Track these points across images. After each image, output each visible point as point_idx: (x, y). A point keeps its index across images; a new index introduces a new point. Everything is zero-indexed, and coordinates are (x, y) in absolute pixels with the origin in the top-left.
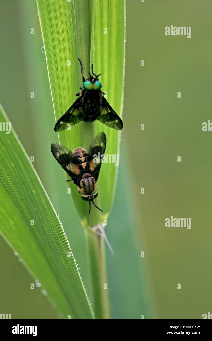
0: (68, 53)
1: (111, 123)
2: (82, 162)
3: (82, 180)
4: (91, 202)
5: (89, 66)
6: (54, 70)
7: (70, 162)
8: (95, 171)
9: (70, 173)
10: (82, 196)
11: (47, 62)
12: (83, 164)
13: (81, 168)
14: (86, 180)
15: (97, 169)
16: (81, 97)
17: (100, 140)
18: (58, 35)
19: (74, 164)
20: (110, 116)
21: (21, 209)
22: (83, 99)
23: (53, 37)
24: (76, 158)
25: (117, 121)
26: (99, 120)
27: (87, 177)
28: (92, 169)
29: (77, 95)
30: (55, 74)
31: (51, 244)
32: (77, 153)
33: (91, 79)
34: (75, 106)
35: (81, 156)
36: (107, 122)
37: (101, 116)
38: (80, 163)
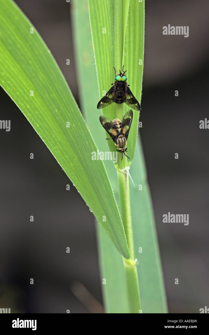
0: (108, 58)
1: (133, 106)
2: (118, 128)
3: (118, 139)
4: (123, 153)
5: (122, 67)
6: (100, 68)
7: (111, 128)
8: (126, 134)
9: (111, 135)
10: (118, 149)
11: (96, 63)
12: (119, 129)
13: (117, 131)
14: (120, 139)
15: (127, 132)
16: (114, 86)
17: (129, 114)
18: (103, 47)
19: (113, 129)
20: (132, 101)
21: (78, 155)
22: (115, 87)
23: (99, 48)
24: (115, 125)
25: (136, 104)
26: (125, 102)
27: (121, 137)
28: (124, 132)
29: (112, 84)
30: (100, 71)
31: (97, 176)
32: (116, 122)
33: (120, 74)
34: (110, 92)
35: (118, 124)
36: (130, 105)
37: (126, 100)
38: (117, 129)
